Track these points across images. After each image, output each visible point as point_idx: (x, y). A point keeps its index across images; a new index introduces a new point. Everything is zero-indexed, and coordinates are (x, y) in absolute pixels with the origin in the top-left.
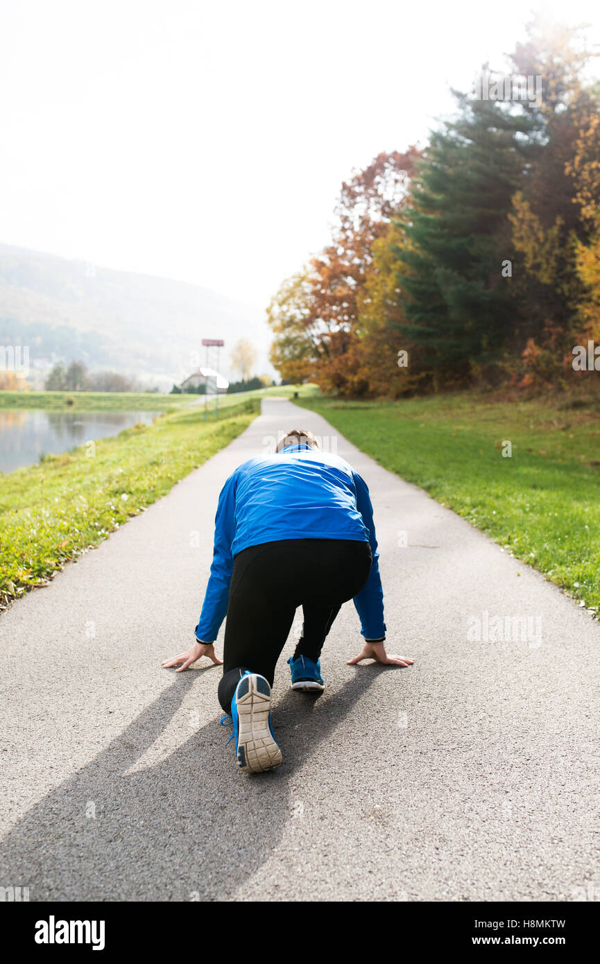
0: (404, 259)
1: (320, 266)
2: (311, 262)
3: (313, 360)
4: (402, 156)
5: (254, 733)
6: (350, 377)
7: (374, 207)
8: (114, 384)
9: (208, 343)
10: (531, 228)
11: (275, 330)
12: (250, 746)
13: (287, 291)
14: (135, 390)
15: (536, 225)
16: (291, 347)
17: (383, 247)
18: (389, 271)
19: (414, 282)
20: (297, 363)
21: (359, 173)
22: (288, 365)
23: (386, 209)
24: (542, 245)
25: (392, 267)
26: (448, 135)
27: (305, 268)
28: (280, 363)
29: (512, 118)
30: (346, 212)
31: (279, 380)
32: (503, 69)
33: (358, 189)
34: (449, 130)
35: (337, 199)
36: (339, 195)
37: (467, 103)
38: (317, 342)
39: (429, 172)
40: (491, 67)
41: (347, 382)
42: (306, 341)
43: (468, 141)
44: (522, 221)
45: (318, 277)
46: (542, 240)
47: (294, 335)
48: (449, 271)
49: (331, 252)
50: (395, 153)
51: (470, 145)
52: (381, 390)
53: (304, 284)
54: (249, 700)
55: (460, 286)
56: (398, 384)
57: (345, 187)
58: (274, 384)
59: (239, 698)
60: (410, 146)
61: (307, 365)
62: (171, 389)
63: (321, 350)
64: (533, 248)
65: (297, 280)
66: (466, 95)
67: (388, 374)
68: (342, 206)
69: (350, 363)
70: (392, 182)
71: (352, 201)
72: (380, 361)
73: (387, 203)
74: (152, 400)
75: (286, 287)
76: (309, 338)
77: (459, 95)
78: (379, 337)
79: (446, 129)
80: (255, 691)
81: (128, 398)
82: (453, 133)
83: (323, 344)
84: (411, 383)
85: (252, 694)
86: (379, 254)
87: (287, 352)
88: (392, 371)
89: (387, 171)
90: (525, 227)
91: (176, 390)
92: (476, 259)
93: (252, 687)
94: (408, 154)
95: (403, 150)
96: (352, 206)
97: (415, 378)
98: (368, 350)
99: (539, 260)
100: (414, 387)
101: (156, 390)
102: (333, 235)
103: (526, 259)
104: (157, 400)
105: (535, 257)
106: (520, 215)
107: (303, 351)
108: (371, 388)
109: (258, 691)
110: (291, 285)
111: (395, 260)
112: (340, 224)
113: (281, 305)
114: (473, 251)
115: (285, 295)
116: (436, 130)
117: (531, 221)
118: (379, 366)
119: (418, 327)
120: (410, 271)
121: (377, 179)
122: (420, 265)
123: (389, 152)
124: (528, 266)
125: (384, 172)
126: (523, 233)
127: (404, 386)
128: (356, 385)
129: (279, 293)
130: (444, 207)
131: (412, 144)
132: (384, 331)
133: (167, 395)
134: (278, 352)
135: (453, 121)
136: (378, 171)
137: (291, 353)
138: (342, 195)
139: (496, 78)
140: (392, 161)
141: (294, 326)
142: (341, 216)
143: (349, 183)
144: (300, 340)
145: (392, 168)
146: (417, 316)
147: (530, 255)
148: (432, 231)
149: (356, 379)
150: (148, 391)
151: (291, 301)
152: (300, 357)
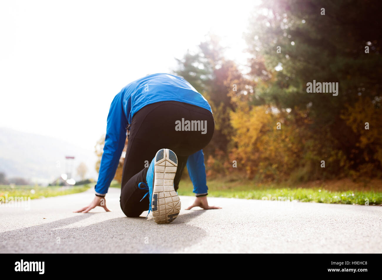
5: (164, 187)
9: (68, 158)
11: (98, 156)
12: (161, 195)
29: (199, 69)
32: (194, 51)
37: (181, 63)
40: (190, 50)
54: (163, 164)
59: (157, 161)
66: (181, 60)
77: (179, 61)
80: (168, 158)
85: (166, 160)
93: (166, 156)
109: (170, 158)
139: (193, 54)
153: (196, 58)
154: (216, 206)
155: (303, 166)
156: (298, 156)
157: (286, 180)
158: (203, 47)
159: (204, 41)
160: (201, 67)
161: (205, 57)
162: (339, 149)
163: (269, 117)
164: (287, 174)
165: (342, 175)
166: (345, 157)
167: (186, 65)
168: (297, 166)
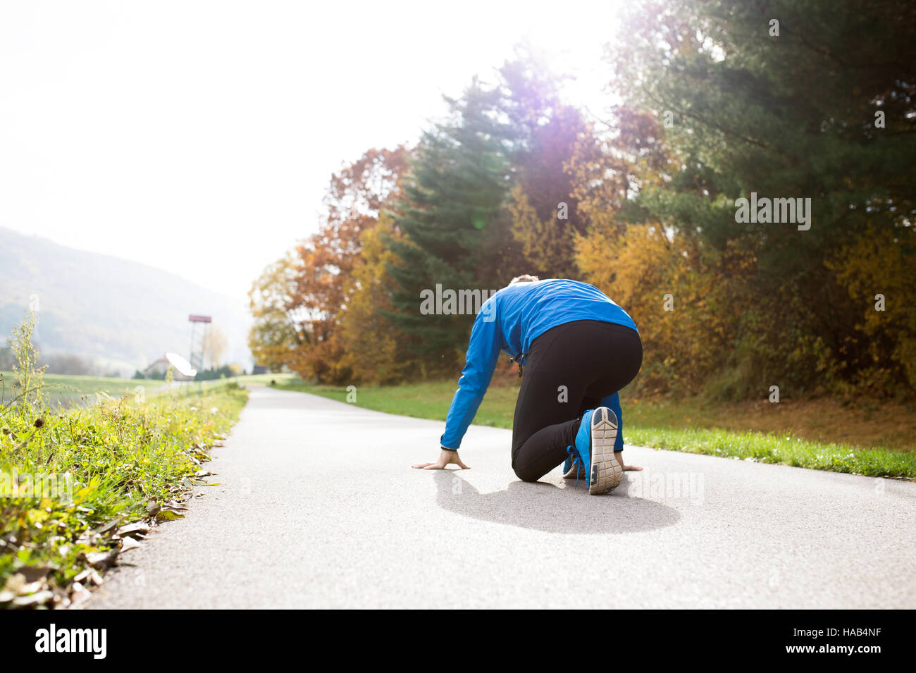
0: (393, 249)
1: (305, 253)
2: (297, 249)
3: (293, 347)
4: (391, 154)
5: (604, 455)
6: (332, 365)
7: (362, 200)
8: (69, 366)
9: (195, 319)
10: (530, 219)
11: (256, 314)
12: (601, 466)
13: (270, 276)
14: (93, 374)
15: (534, 216)
16: (271, 333)
17: (373, 237)
18: (377, 260)
19: (403, 272)
20: (277, 348)
21: (348, 166)
22: (268, 350)
23: (374, 203)
24: (540, 235)
25: (380, 256)
26: (438, 136)
27: (288, 254)
28: (259, 349)
29: (499, 125)
30: (334, 203)
31: (250, 369)
32: (491, 81)
33: (346, 182)
34: (440, 132)
35: (326, 189)
36: (329, 185)
37: (457, 109)
38: (298, 329)
39: (421, 168)
40: (480, 78)
41: (329, 369)
42: (287, 327)
43: (458, 144)
44: (521, 213)
45: (302, 263)
46: (540, 231)
47: (275, 320)
48: (441, 261)
49: (316, 239)
50: (384, 150)
51: (460, 147)
52: (364, 377)
53: (288, 270)
54: (602, 427)
55: (451, 276)
56: (383, 370)
57: (334, 177)
58: (245, 373)
60: (398, 145)
61: (287, 351)
62: (133, 373)
63: (302, 338)
64: (532, 237)
65: (280, 266)
66: (456, 102)
67: (374, 362)
68: (331, 196)
69: (333, 350)
70: (379, 178)
71: (341, 192)
72: (367, 348)
73: (375, 197)
74: (112, 384)
75: (269, 272)
76: (290, 324)
77: (450, 101)
78: (365, 325)
79: (437, 130)
80: (607, 421)
81: (85, 382)
82: (443, 135)
83: (305, 332)
84: (396, 371)
85: (605, 422)
86: (367, 243)
87: (267, 338)
88: (377, 358)
89: (376, 166)
90: (524, 217)
91: (139, 376)
92: (466, 252)
93: (605, 417)
94: (397, 152)
95: (392, 148)
96: (340, 197)
97: (399, 366)
98: (353, 337)
99: (538, 248)
100: (399, 375)
101: (117, 374)
102: (320, 223)
103: (525, 248)
104: (118, 385)
105: (533, 246)
106: (520, 207)
107: (284, 337)
108: (355, 375)
109: (609, 420)
110: (274, 270)
111: (383, 250)
112: (327, 214)
113: (262, 289)
114: (463, 244)
115: (267, 280)
116: (428, 131)
117: (529, 212)
118: (364, 353)
119: (406, 315)
120: (399, 261)
121: (366, 173)
122: (409, 255)
123: (379, 148)
124: (526, 253)
125: (373, 166)
126: (522, 224)
127: (389, 373)
128: (338, 373)
129: (262, 277)
130: (435, 201)
131: (401, 143)
132: (370, 318)
133: (129, 380)
134: (258, 336)
135: (444, 123)
136: (367, 166)
137: (271, 339)
138: (332, 186)
139: (485, 89)
140: (382, 158)
141: (275, 312)
142: (330, 205)
143: (338, 175)
144: (281, 326)
145: (381, 163)
146: (405, 305)
147: (528, 245)
148: (423, 224)
149: (339, 366)
150: (107, 376)
151: (272, 287)
152: (279, 343)
153: (493, 99)
154: (635, 465)
155: (734, 364)
156: (723, 342)
157: (694, 394)
158: (511, 73)
159: (512, 59)
160: (504, 119)
161: (513, 99)
162: (816, 333)
163: (662, 250)
164: (698, 381)
165: (820, 389)
166: (828, 351)
167: (467, 114)
168: (720, 364)
